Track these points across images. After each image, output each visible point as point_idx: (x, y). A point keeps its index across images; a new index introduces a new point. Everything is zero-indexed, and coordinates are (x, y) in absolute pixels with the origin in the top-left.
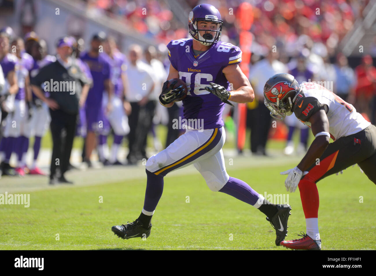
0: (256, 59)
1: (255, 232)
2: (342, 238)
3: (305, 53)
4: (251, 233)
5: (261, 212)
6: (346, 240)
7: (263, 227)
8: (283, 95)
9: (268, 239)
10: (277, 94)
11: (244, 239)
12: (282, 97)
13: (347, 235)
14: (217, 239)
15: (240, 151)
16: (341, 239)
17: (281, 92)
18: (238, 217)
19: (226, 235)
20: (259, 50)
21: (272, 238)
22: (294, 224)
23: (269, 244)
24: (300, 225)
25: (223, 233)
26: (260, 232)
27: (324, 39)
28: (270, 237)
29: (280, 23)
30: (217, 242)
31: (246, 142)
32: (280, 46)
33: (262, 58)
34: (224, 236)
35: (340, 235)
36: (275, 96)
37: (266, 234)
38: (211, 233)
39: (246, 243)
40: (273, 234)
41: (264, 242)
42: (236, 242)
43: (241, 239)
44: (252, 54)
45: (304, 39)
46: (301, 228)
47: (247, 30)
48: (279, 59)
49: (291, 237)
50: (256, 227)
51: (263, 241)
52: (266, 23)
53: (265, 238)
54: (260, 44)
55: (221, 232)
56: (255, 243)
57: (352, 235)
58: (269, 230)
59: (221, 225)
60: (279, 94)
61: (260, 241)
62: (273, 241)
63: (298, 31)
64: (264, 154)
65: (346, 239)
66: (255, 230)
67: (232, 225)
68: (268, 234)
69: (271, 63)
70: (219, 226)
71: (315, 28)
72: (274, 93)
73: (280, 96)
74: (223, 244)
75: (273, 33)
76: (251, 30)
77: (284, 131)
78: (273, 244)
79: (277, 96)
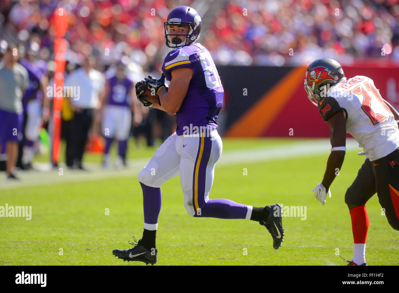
0: (71, 67)
1: (72, 250)
2: (163, 255)
3: (125, 60)
4: (67, 251)
5: (142, 233)
6: (167, 258)
7: (81, 245)
8: (319, 81)
9: (85, 257)
10: (314, 77)
11: (60, 257)
12: (318, 82)
13: (168, 253)
14: (31, 258)
15: (55, 165)
16: (162, 257)
17: (318, 78)
18: (53, 235)
19: (41, 254)
20: (74, 58)
21: (89, 256)
22: (113, 241)
23: (86, 262)
24: (119, 242)
25: (38, 252)
26: (77, 250)
27: (142, 46)
28: (87, 255)
29: (97, 30)
30: (31, 261)
31: (61, 156)
32: (96, 53)
33: (78, 67)
34: (39, 255)
35: (161, 253)
36: (312, 79)
37: (83, 252)
38: (26, 251)
39: (62, 262)
40: (90, 252)
41: (81, 261)
42: (51, 260)
43: (57, 258)
44: (67, 63)
45: (121, 46)
46: (120, 245)
47: (62, 38)
48: (96, 68)
49: (110, 255)
50: (73, 245)
51: (81, 259)
52: (81, 30)
53: (82, 256)
54: (76, 52)
55: (36, 251)
56: (72, 262)
57: (174, 253)
58: (86, 248)
59: (36, 243)
60: (316, 78)
61: (77, 260)
62: (90, 260)
63: (115, 38)
64: (81, 168)
65: (167, 256)
66: (72, 247)
67: (48, 243)
68: (86, 252)
69: (87, 72)
70: (34, 244)
71: (134, 35)
72: (312, 76)
73: (316, 80)
74: (37, 263)
75: (89, 40)
76: (65, 37)
77: (101, 143)
78: (91, 262)
79: (314, 79)
